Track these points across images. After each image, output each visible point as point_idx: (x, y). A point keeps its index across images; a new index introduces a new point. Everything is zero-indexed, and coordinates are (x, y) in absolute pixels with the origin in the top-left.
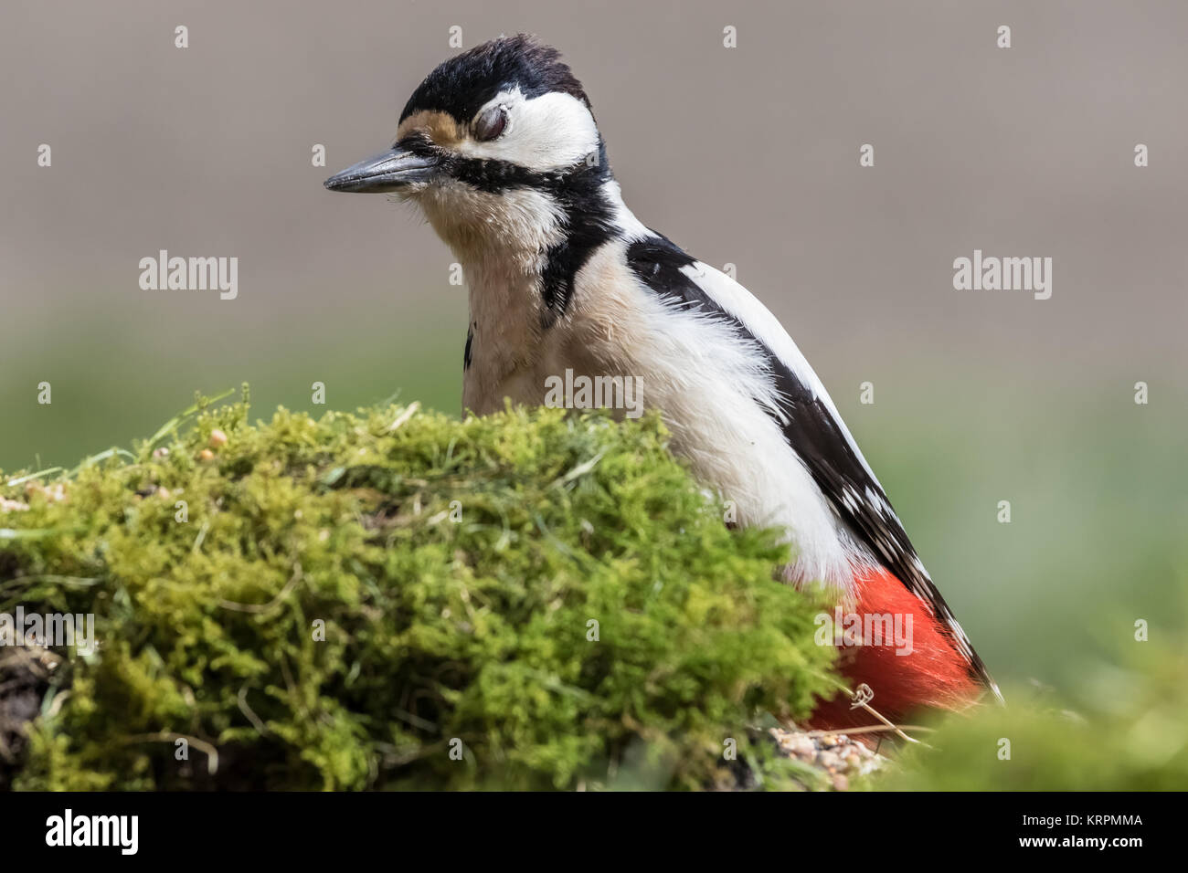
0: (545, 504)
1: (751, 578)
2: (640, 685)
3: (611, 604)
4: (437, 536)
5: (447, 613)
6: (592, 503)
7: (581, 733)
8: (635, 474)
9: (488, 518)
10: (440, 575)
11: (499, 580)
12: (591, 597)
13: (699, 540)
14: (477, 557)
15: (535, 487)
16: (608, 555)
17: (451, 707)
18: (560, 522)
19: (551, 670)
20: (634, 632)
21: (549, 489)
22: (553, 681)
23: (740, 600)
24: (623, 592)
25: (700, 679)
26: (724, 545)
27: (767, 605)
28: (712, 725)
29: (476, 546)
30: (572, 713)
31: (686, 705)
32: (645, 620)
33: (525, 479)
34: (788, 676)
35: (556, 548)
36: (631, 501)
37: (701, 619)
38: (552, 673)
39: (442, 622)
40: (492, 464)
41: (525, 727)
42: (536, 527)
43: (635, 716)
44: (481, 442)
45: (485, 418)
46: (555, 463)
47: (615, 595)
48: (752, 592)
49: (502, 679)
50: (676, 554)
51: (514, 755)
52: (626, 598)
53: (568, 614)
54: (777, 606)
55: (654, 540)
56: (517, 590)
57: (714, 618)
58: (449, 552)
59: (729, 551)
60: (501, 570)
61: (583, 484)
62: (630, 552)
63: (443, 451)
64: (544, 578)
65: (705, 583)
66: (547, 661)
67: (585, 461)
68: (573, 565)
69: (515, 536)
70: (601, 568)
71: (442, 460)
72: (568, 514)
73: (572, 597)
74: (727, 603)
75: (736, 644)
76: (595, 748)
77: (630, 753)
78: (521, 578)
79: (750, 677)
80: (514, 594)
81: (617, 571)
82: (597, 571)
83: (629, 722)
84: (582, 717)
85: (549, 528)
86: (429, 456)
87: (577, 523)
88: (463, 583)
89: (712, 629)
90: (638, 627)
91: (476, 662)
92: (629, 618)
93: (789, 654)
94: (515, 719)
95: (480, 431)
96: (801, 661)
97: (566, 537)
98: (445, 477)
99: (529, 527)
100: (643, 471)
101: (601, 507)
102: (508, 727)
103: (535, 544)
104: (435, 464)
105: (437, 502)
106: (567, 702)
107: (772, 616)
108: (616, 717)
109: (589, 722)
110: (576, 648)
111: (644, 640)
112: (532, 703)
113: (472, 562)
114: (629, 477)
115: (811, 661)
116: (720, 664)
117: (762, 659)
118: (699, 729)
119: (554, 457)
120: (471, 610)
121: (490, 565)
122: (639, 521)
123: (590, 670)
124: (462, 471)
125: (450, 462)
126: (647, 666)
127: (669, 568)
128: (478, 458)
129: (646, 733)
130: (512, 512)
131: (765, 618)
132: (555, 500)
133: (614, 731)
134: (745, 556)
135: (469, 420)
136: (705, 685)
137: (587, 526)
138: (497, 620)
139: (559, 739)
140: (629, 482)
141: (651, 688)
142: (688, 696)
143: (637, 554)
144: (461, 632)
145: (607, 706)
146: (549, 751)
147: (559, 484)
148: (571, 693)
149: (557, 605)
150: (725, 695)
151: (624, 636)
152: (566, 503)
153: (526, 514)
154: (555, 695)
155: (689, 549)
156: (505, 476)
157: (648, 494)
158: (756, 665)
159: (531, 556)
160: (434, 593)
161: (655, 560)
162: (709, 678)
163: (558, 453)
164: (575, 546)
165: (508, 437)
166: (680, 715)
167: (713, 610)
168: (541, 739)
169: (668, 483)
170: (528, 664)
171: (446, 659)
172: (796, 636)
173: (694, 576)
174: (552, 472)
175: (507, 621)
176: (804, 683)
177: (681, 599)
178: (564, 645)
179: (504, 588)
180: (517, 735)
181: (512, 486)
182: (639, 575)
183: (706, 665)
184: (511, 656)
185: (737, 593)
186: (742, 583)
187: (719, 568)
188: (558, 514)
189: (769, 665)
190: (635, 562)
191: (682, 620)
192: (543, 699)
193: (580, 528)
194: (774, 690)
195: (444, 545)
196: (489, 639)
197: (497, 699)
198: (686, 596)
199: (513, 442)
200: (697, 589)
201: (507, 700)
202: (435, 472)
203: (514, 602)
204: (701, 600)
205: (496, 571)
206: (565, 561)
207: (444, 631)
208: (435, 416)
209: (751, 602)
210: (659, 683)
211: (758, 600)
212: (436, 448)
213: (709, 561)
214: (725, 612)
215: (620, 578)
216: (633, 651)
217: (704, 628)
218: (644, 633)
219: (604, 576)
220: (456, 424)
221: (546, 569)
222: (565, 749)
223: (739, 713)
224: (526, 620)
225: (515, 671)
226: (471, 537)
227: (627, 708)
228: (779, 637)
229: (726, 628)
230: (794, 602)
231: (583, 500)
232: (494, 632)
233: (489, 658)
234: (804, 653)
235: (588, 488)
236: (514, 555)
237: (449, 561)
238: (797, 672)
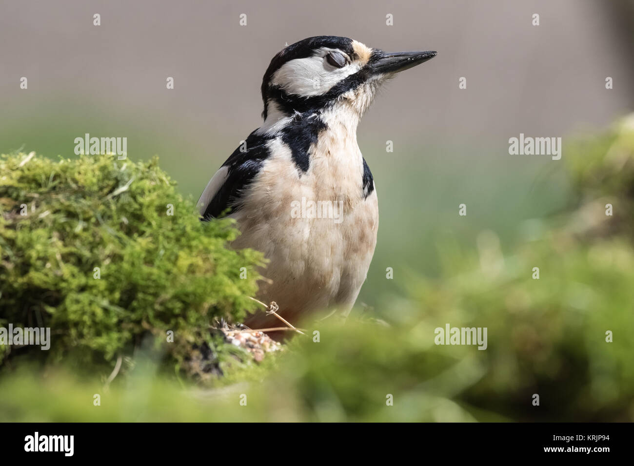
0: (102, 207)
1: (212, 247)
2: (152, 305)
3: (136, 262)
4: (43, 224)
5: (49, 265)
6: (127, 208)
7: (120, 331)
8: (150, 191)
9: (71, 215)
10: (45, 245)
11: (76, 248)
12: (126, 258)
13: (185, 227)
14: (65, 235)
15: (96, 198)
16: (135, 235)
17: (50, 316)
18: (110, 217)
19: (104, 297)
20: (149, 277)
21: (104, 200)
22: (105, 303)
23: (205, 260)
24: (143, 255)
25: (184, 302)
26: (198, 230)
27: (220, 262)
28: (190, 327)
29: (64, 229)
30: (115, 320)
31: (176, 316)
32: (155, 271)
33: (91, 194)
34: (231, 300)
35: (108, 231)
36: (148, 206)
37: (185, 270)
38: (104, 298)
39: (45, 271)
40: (74, 186)
41: (90, 327)
42: (97, 221)
43: (149, 322)
44: (68, 174)
45: (69, 160)
46: (108, 185)
47: (139, 257)
48: (212, 256)
49: (77, 302)
50: (171, 234)
51: (83, 342)
52: (145, 258)
53: (114, 267)
54: (226, 263)
55: (160, 227)
56: (86, 253)
57: (192, 269)
58: (50, 233)
59: (200, 233)
60: (78, 243)
61: (122, 197)
62: (147, 234)
63: (48, 178)
64: (100, 247)
65: (187, 250)
66: (102, 292)
67: (123, 185)
68: (117, 241)
69: (86, 224)
70: (132, 242)
71: (47, 183)
72: (114, 213)
73: (116, 258)
74: (199, 261)
75: (203, 283)
76: (126, 338)
77: (146, 341)
78: (89, 247)
79: (210, 302)
80: (84, 256)
81: (140, 244)
82: (130, 244)
83: (145, 325)
84: (120, 322)
85: (104, 220)
86: (40, 181)
87: (119, 218)
88: (57, 249)
89: (190, 276)
90: (151, 274)
91: (64, 292)
92: (146, 269)
93: (232, 289)
94: (84, 323)
95: (67, 168)
96: (238, 293)
97: (113, 225)
98: (48, 192)
99: (93, 220)
100: (154, 189)
101: (132, 210)
102: (80, 327)
103: (96, 229)
104: (43, 186)
105: (44, 206)
106: (112, 314)
107: (222, 269)
108: (138, 322)
109: (124, 325)
110: (118, 285)
111: (154, 281)
112: (93, 314)
113: (62, 238)
114: (147, 193)
115: (243, 292)
116: (194, 294)
117: (217, 292)
118: (183, 329)
119: (106, 182)
120: (62, 264)
121: (72, 240)
122: (153, 217)
123: (125, 297)
124: (57, 189)
125: (51, 184)
126: (156, 295)
127: (168, 243)
128: (66, 182)
129: (155, 331)
130: (84, 212)
131: (220, 269)
132: (107, 205)
133: (137, 330)
134: (209, 236)
135: (62, 162)
136: (186, 306)
137: (125, 220)
138: (75, 270)
139: (108, 334)
140: (147, 196)
141: (157, 307)
142: (177, 311)
143: (151, 235)
144: (56, 276)
145: (133, 316)
146: (102, 340)
147: (109, 197)
148: (115, 309)
149: (107, 262)
150: (197, 311)
151: (143, 279)
152: (113, 207)
153: (91, 213)
154: (106, 310)
155: (179, 232)
156: (82, 193)
157: (157, 203)
158: (214, 295)
159: (94, 235)
160: (42, 255)
161: (161, 238)
162: (188, 302)
163: (109, 180)
164: (118, 230)
165: (82, 172)
166: (173, 322)
167: (191, 265)
168: (98, 334)
169: (168, 196)
170: (91, 294)
171: (47, 290)
172: (235, 279)
173: (182, 247)
174: (106, 191)
175: (81, 270)
176: (240, 304)
177: (174, 260)
178: (111, 284)
179: (79, 252)
180: (85, 331)
181: (84, 197)
182: (152, 246)
183: (187, 295)
184: (82, 289)
185: (204, 256)
186: (207, 251)
187: (194, 243)
188: (109, 213)
189: (221, 295)
190: (150, 239)
191: (175, 270)
192: (99, 312)
193: (120, 221)
194: (224, 308)
195: (47, 229)
196: (71, 280)
197: (75, 312)
198: (177, 257)
199: (85, 174)
200: (182, 254)
201: (80, 312)
202: (43, 190)
203: (84, 260)
204: (185, 260)
205: (75, 243)
206: (112, 238)
207: (46, 275)
208: (43, 159)
209: (212, 261)
210: (162, 304)
211: (215, 260)
212: (43, 177)
213: (190, 239)
214: (198, 266)
215: (142, 248)
216: (148, 287)
217: (186, 275)
218: (154, 277)
219: (133, 247)
220: (54, 164)
221: (101, 243)
222: (111, 339)
223: (204, 321)
224: (91, 270)
225: (84, 297)
226: (62, 225)
227: (144, 318)
228: (226, 280)
229: (198, 275)
230: (235, 261)
231: (123, 205)
232: (73, 276)
233: (71, 290)
234: (240, 288)
235: (126, 199)
236: (85, 235)
237: (50, 238)
238: (236, 298)
